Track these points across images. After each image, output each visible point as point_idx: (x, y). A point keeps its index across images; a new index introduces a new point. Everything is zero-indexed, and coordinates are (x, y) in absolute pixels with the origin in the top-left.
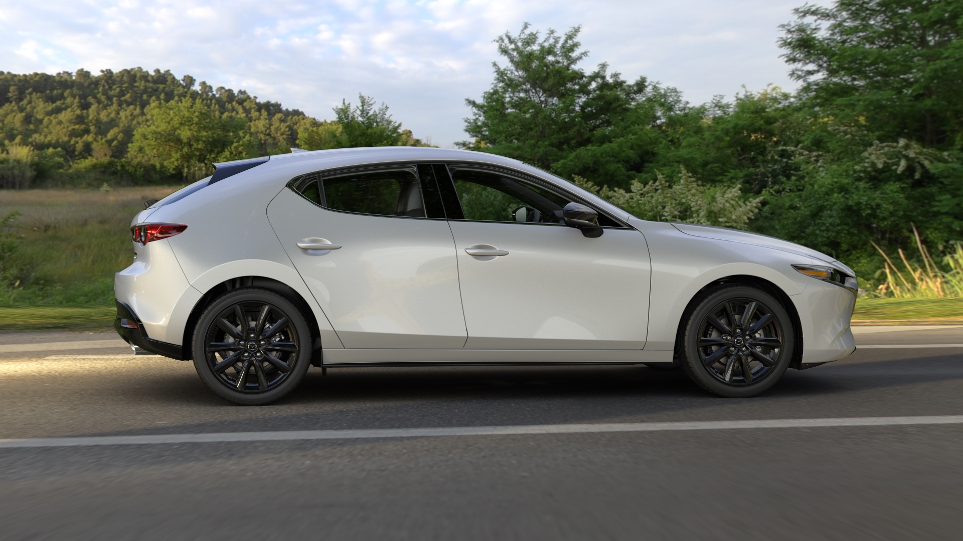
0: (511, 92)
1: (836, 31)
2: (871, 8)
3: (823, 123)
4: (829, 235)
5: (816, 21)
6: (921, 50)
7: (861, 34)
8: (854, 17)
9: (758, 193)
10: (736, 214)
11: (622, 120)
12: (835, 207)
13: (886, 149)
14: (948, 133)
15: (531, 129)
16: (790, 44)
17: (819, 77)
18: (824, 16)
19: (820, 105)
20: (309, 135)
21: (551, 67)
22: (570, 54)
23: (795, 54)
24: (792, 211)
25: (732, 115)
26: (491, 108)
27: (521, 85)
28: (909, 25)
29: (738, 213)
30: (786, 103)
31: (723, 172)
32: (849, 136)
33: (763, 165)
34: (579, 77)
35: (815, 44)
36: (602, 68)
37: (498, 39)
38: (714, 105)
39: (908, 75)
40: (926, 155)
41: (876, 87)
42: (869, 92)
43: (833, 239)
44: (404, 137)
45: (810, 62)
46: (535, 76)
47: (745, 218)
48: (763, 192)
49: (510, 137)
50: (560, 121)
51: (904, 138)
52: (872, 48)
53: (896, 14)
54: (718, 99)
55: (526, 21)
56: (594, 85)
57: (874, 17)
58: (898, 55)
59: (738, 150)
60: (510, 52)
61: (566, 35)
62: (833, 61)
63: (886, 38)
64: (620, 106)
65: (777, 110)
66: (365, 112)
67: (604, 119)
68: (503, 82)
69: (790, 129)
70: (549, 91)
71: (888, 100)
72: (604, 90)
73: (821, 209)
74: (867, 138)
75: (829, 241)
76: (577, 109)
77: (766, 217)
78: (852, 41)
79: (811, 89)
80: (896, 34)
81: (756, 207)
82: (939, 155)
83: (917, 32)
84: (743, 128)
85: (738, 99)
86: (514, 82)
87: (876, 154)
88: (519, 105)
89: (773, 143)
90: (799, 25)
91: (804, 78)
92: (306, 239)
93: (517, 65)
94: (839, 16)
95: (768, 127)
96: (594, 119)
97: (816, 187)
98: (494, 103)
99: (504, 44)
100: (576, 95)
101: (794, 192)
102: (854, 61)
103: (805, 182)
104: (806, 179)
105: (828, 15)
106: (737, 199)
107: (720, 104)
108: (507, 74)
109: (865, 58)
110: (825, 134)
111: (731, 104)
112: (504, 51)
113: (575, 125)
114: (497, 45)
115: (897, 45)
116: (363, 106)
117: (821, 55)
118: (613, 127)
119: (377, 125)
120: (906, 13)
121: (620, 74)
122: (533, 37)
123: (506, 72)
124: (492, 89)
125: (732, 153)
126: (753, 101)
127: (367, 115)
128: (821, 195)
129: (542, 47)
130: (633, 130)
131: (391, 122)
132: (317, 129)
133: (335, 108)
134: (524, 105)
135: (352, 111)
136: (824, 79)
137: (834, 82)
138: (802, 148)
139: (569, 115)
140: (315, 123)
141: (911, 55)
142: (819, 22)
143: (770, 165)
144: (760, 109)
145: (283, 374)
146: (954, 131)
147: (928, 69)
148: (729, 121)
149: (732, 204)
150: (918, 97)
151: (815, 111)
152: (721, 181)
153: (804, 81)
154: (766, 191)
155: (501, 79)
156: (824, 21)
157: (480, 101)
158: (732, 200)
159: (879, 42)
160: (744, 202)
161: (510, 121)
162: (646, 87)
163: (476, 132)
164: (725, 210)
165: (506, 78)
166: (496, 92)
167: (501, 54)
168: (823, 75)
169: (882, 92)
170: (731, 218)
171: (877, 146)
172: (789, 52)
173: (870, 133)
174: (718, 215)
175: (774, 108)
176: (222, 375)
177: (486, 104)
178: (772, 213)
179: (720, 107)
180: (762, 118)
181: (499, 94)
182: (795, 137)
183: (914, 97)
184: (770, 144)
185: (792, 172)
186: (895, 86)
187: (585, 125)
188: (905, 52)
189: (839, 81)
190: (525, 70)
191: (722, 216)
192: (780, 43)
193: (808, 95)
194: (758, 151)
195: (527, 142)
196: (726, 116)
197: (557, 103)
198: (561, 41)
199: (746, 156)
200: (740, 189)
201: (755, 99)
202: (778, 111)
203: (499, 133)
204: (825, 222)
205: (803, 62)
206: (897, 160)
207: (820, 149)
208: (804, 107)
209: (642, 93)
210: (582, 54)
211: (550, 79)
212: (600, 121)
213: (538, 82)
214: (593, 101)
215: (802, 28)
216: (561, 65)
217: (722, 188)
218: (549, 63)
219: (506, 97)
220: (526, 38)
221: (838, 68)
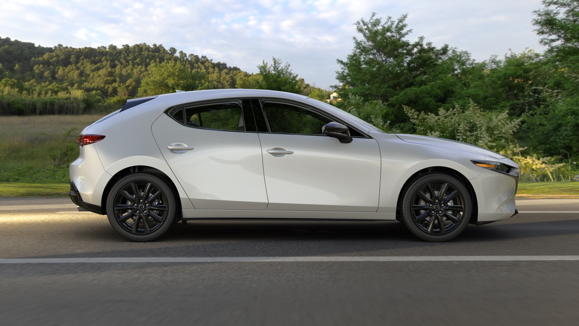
0: (364, 55)
1: (570, 14)
3: (561, 72)
4: (565, 142)
5: (557, 8)
9: (519, 115)
10: (505, 129)
11: (433, 71)
12: (569, 124)
15: (377, 77)
16: (540, 23)
17: (559, 43)
18: (562, 5)
19: (559, 61)
20: (243, 82)
21: (389, 39)
22: (401, 31)
23: (543, 29)
24: (541, 127)
25: (503, 68)
26: (352, 65)
27: (370, 51)
29: (507, 128)
30: (538, 60)
31: (497, 103)
33: (522, 98)
34: (406, 45)
35: (556, 22)
36: (421, 39)
37: (356, 23)
38: (491, 61)
43: (568, 145)
44: (300, 82)
45: (553, 34)
46: (379, 45)
47: (511, 131)
48: (523, 115)
49: (364, 82)
50: (394, 72)
54: (494, 58)
55: (374, 12)
56: (415, 50)
59: (506, 89)
60: (364, 30)
61: (398, 19)
62: (568, 33)
64: (432, 62)
65: (531, 64)
66: (276, 68)
67: (422, 71)
68: (359, 49)
69: (540, 76)
70: (388, 54)
72: (422, 53)
73: (560, 125)
75: (565, 146)
76: (405, 64)
77: (524, 131)
79: (554, 51)
81: (518, 125)
84: (510, 75)
85: (506, 58)
86: (366, 49)
88: (369, 63)
89: (529, 85)
90: (546, 11)
91: (549, 44)
92: (173, 144)
93: (368, 38)
94: (572, 5)
95: (526, 75)
96: (416, 71)
97: (556, 112)
98: (354, 62)
99: (360, 26)
100: (405, 56)
101: (542, 115)
103: (550, 109)
104: (550, 107)
105: (565, 5)
106: (505, 120)
107: (495, 61)
108: (362, 44)
110: (562, 79)
111: (502, 61)
112: (360, 30)
113: (404, 75)
114: (356, 27)
116: (275, 64)
117: (560, 29)
118: (427, 75)
119: (283, 76)
121: (432, 43)
122: (378, 21)
123: (361, 43)
124: (353, 53)
125: (502, 91)
126: (516, 59)
127: (277, 70)
128: (560, 117)
129: (384, 27)
130: (440, 77)
131: (291, 74)
132: (248, 78)
133: (258, 66)
134: (372, 63)
135: (268, 67)
136: (562, 44)
137: (568, 46)
138: (548, 88)
139: (400, 69)
140: (246, 75)
142: (559, 8)
143: (527, 99)
144: (520, 64)
145: (159, 224)
148: (501, 71)
149: (502, 123)
151: (556, 65)
152: (496, 109)
153: (549, 46)
154: (524, 114)
155: (358, 47)
156: (562, 8)
157: (345, 60)
158: (503, 120)
160: (510, 122)
161: (364, 73)
162: (448, 51)
163: (343, 79)
164: (498, 126)
165: (361, 46)
166: (355, 55)
167: (359, 32)
168: (561, 42)
170: (502, 131)
172: (539, 28)
174: (494, 130)
175: (529, 63)
176: (124, 224)
177: (349, 62)
178: (528, 128)
179: (495, 63)
180: (522, 69)
181: (357, 56)
182: (543, 80)
184: (527, 85)
185: (541, 102)
187: (410, 75)
189: (572, 46)
190: (373, 41)
191: (496, 130)
192: (533, 22)
194: (519, 90)
195: (374, 85)
196: (499, 68)
197: (392, 61)
198: (395, 24)
199: (512, 93)
200: (508, 114)
201: (518, 57)
202: (532, 65)
203: (356, 80)
204: (563, 134)
205: (548, 34)
207: (560, 88)
208: (549, 62)
209: (446, 55)
210: (408, 31)
211: (388, 47)
212: (420, 72)
213: (381, 49)
214: (415, 60)
215: (548, 13)
216: (395, 38)
217: (496, 112)
218: (388, 37)
219: (361, 58)
220: (374, 22)
221: (571, 37)
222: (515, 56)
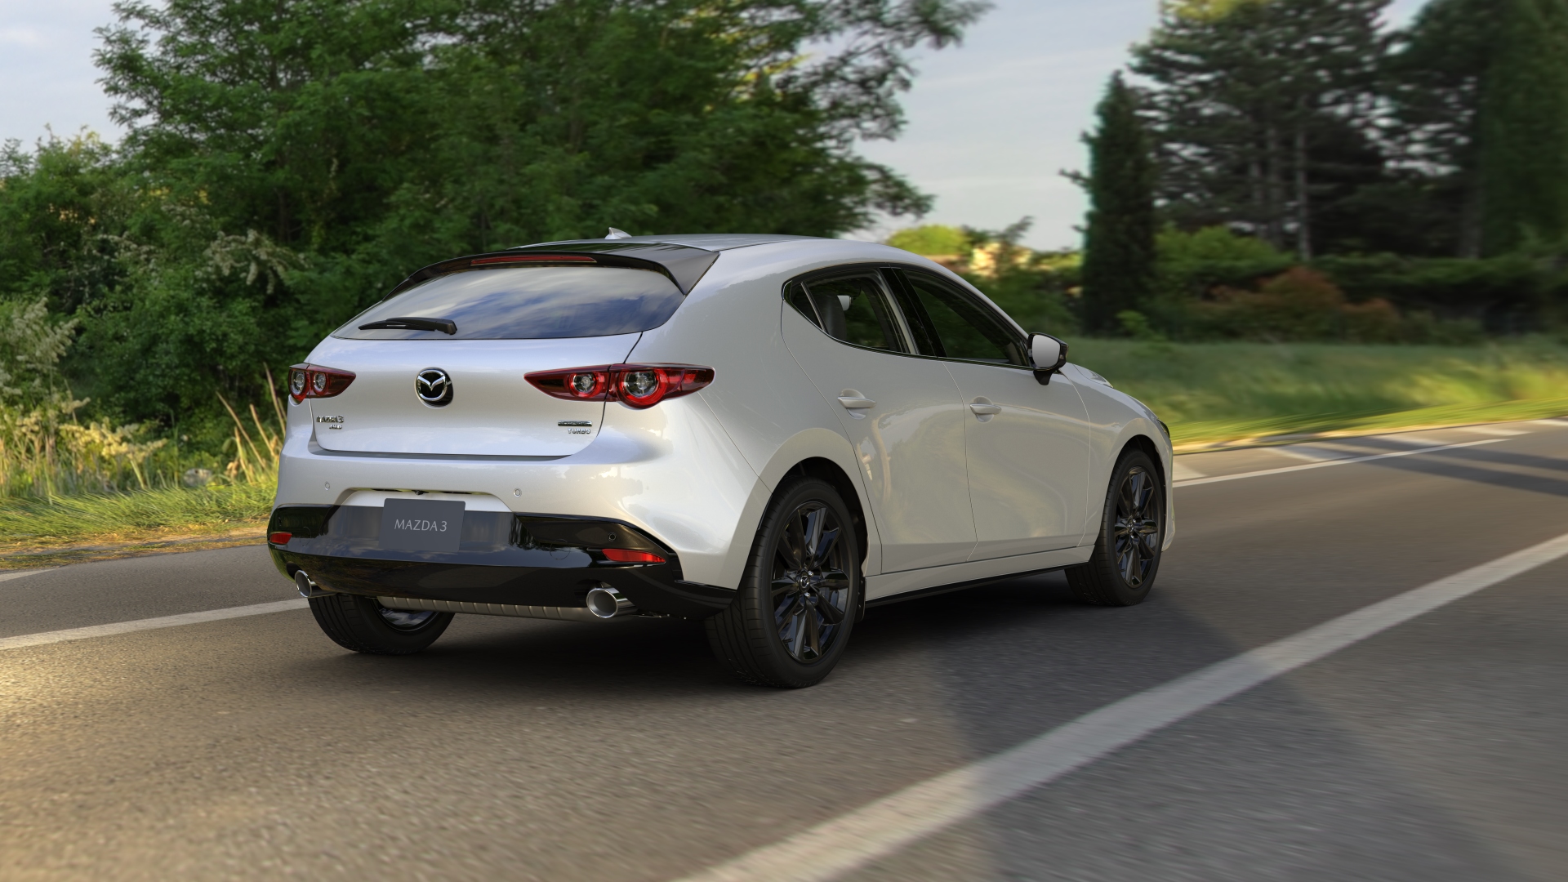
1: (169, 48)
2: (211, 17)
3: (155, 198)
4: (166, 383)
5: (143, 27)
6: (272, 91)
7: (200, 58)
8: (191, 28)
9: (71, 312)
10: (41, 348)
12: (172, 337)
13: (233, 245)
14: (304, 225)
16: (109, 61)
17: (148, 121)
18: (153, 22)
19: (152, 169)
23: (117, 79)
24: (117, 343)
25: (33, 176)
28: (256, 50)
29: (44, 346)
30: (105, 161)
31: (21, 276)
32: (187, 222)
33: (77, 264)
35: (142, 66)
38: (6, 156)
39: (257, 130)
40: (279, 256)
41: (218, 144)
42: (211, 152)
43: (171, 390)
45: (137, 95)
47: (54, 355)
48: (78, 311)
51: (254, 229)
52: (213, 82)
53: (241, 31)
54: (12, 146)
57: (215, 32)
58: (245, 97)
59: (41, 237)
62: (165, 97)
63: (230, 68)
65: (94, 171)
69: (113, 205)
71: (234, 167)
73: (155, 340)
74: (209, 226)
75: (166, 393)
77: (83, 354)
78: (188, 66)
79: (139, 140)
80: (243, 64)
81: (69, 337)
82: (294, 258)
83: (266, 63)
84: (48, 200)
85: (41, 149)
87: (221, 253)
89: (90, 228)
90: (121, 32)
91: (129, 122)
94: (172, 24)
95: (84, 200)
97: (147, 303)
101: (119, 311)
102: (190, 101)
103: (133, 295)
104: (135, 291)
105: (158, 22)
106: (42, 323)
107: (14, 155)
109: (205, 97)
110: (157, 216)
111: (31, 157)
115: (243, 81)
117: (150, 85)
120: (253, 31)
125: (33, 241)
126: (62, 153)
128: (154, 318)
136: (155, 125)
137: (168, 131)
138: (129, 238)
141: (259, 99)
142: (147, 29)
143: (86, 266)
144: (71, 168)
146: (310, 222)
147: (280, 123)
148: (28, 186)
149: (35, 331)
150: (269, 166)
151: (144, 178)
152: (19, 291)
153: (130, 126)
154: (82, 309)
156: (153, 29)
158: (35, 323)
159: (222, 73)
160: (52, 328)
164: (26, 341)
168: (154, 119)
169: (227, 154)
170: (34, 355)
171: (222, 240)
172: (109, 76)
173: (213, 218)
174: (16, 350)
175: (90, 168)
178: (91, 347)
179: (15, 160)
180: (75, 184)
182: (119, 219)
183: (264, 165)
184: (86, 229)
185: (116, 278)
186: (242, 146)
188: (252, 93)
189: (174, 131)
191: (21, 351)
192: (96, 58)
193: (135, 151)
194: (70, 241)
196: (25, 178)
199: (54, 247)
200: (46, 306)
201: (65, 151)
202: (96, 174)
204: (160, 362)
205: (127, 94)
206: (246, 263)
207: (152, 242)
208: (130, 170)
215: (125, 37)
217: (20, 302)
221: (172, 110)
222: (58, 146)
